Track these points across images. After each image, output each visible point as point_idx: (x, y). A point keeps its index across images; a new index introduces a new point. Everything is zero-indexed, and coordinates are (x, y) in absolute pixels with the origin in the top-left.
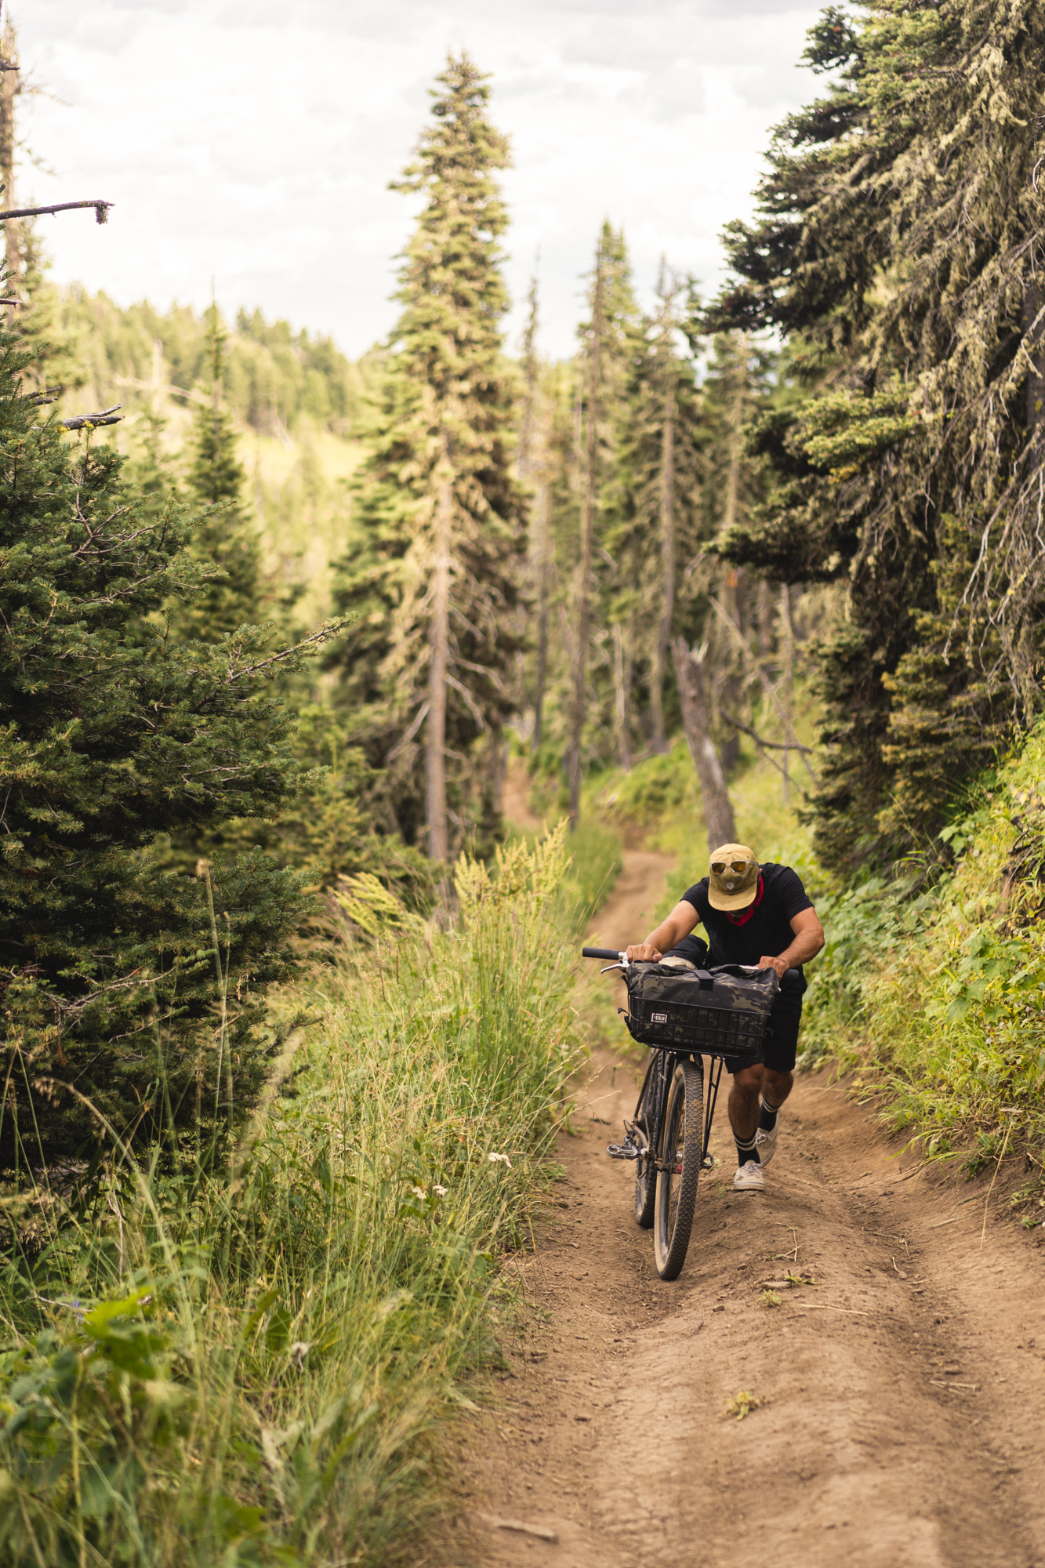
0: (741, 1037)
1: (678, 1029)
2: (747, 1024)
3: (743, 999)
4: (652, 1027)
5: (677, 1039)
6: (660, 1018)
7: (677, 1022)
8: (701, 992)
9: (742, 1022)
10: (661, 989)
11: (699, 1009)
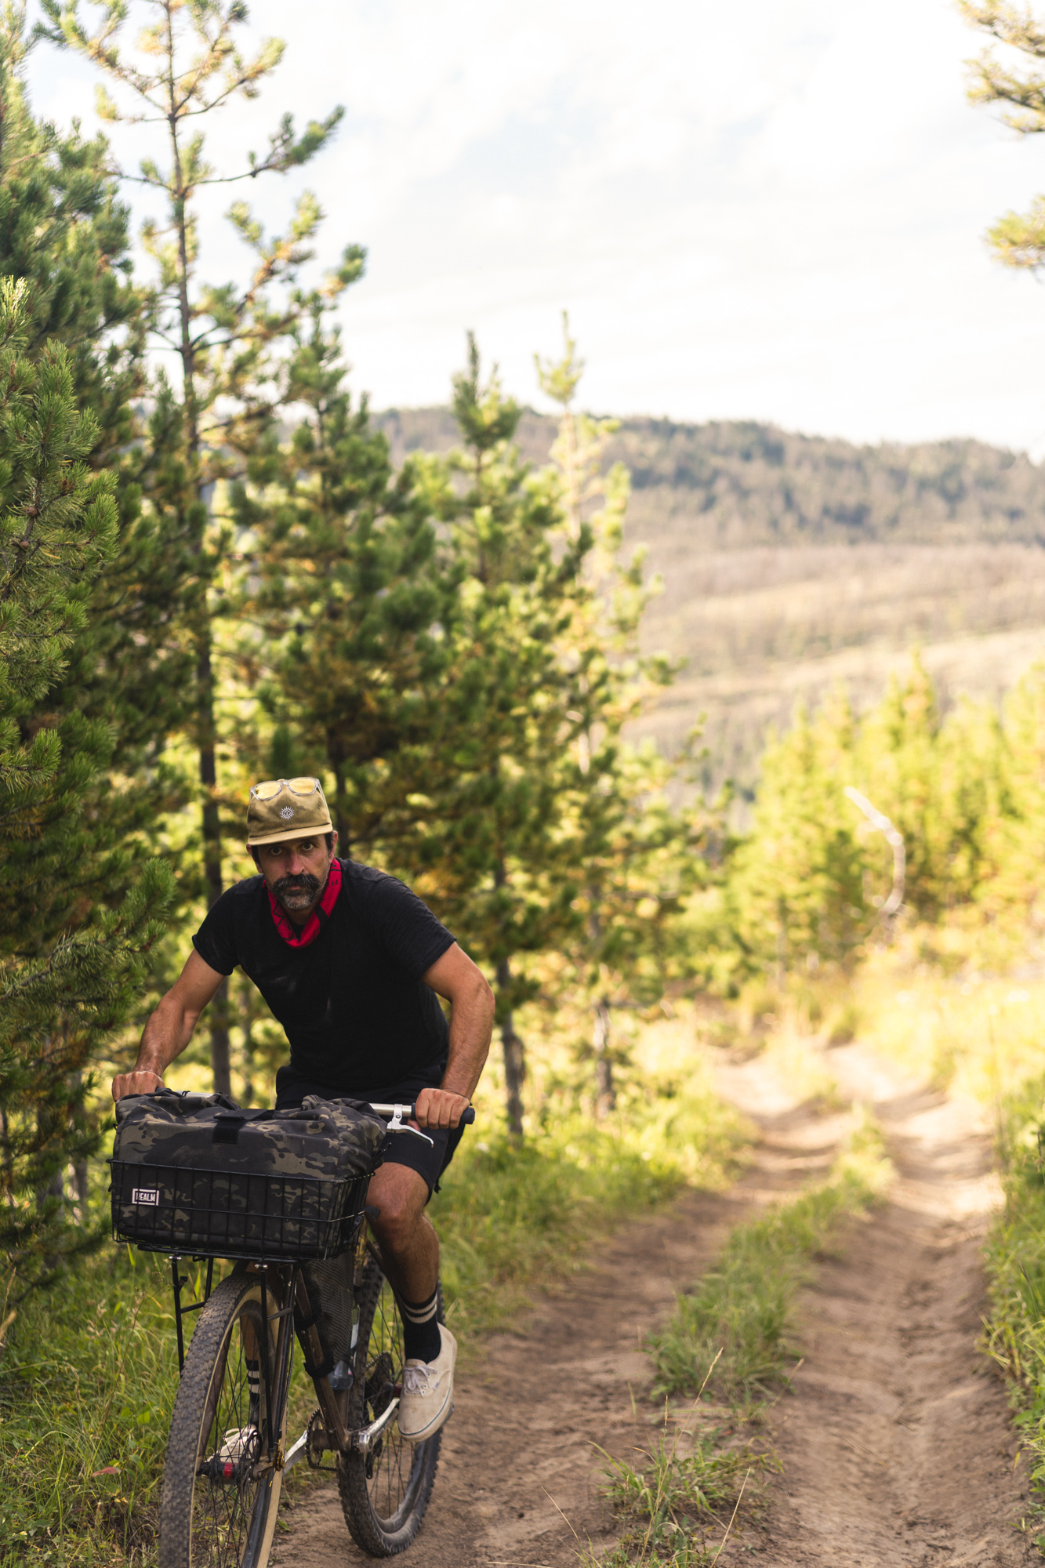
0: (290, 1227)
1: (180, 1215)
2: (300, 1202)
3: (291, 1157)
4: (135, 1214)
5: (180, 1235)
6: (147, 1197)
7: (177, 1203)
8: (216, 1146)
9: (291, 1200)
10: (147, 1143)
11: (212, 1176)
